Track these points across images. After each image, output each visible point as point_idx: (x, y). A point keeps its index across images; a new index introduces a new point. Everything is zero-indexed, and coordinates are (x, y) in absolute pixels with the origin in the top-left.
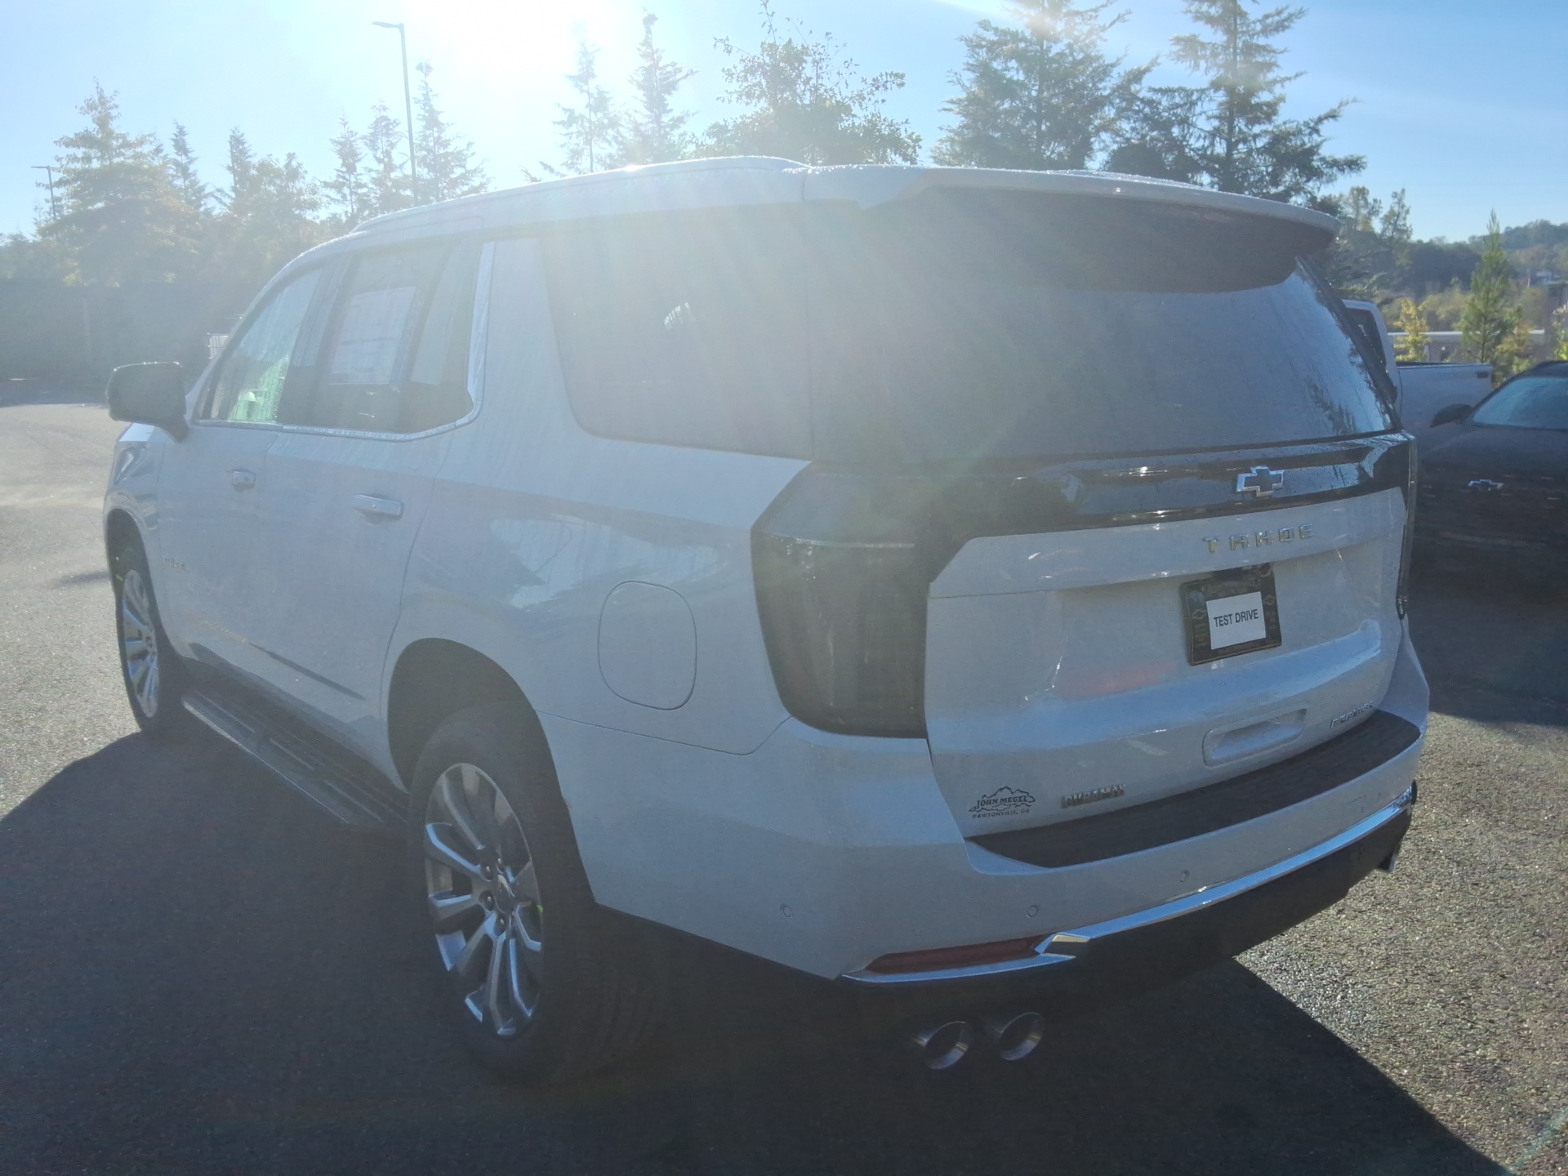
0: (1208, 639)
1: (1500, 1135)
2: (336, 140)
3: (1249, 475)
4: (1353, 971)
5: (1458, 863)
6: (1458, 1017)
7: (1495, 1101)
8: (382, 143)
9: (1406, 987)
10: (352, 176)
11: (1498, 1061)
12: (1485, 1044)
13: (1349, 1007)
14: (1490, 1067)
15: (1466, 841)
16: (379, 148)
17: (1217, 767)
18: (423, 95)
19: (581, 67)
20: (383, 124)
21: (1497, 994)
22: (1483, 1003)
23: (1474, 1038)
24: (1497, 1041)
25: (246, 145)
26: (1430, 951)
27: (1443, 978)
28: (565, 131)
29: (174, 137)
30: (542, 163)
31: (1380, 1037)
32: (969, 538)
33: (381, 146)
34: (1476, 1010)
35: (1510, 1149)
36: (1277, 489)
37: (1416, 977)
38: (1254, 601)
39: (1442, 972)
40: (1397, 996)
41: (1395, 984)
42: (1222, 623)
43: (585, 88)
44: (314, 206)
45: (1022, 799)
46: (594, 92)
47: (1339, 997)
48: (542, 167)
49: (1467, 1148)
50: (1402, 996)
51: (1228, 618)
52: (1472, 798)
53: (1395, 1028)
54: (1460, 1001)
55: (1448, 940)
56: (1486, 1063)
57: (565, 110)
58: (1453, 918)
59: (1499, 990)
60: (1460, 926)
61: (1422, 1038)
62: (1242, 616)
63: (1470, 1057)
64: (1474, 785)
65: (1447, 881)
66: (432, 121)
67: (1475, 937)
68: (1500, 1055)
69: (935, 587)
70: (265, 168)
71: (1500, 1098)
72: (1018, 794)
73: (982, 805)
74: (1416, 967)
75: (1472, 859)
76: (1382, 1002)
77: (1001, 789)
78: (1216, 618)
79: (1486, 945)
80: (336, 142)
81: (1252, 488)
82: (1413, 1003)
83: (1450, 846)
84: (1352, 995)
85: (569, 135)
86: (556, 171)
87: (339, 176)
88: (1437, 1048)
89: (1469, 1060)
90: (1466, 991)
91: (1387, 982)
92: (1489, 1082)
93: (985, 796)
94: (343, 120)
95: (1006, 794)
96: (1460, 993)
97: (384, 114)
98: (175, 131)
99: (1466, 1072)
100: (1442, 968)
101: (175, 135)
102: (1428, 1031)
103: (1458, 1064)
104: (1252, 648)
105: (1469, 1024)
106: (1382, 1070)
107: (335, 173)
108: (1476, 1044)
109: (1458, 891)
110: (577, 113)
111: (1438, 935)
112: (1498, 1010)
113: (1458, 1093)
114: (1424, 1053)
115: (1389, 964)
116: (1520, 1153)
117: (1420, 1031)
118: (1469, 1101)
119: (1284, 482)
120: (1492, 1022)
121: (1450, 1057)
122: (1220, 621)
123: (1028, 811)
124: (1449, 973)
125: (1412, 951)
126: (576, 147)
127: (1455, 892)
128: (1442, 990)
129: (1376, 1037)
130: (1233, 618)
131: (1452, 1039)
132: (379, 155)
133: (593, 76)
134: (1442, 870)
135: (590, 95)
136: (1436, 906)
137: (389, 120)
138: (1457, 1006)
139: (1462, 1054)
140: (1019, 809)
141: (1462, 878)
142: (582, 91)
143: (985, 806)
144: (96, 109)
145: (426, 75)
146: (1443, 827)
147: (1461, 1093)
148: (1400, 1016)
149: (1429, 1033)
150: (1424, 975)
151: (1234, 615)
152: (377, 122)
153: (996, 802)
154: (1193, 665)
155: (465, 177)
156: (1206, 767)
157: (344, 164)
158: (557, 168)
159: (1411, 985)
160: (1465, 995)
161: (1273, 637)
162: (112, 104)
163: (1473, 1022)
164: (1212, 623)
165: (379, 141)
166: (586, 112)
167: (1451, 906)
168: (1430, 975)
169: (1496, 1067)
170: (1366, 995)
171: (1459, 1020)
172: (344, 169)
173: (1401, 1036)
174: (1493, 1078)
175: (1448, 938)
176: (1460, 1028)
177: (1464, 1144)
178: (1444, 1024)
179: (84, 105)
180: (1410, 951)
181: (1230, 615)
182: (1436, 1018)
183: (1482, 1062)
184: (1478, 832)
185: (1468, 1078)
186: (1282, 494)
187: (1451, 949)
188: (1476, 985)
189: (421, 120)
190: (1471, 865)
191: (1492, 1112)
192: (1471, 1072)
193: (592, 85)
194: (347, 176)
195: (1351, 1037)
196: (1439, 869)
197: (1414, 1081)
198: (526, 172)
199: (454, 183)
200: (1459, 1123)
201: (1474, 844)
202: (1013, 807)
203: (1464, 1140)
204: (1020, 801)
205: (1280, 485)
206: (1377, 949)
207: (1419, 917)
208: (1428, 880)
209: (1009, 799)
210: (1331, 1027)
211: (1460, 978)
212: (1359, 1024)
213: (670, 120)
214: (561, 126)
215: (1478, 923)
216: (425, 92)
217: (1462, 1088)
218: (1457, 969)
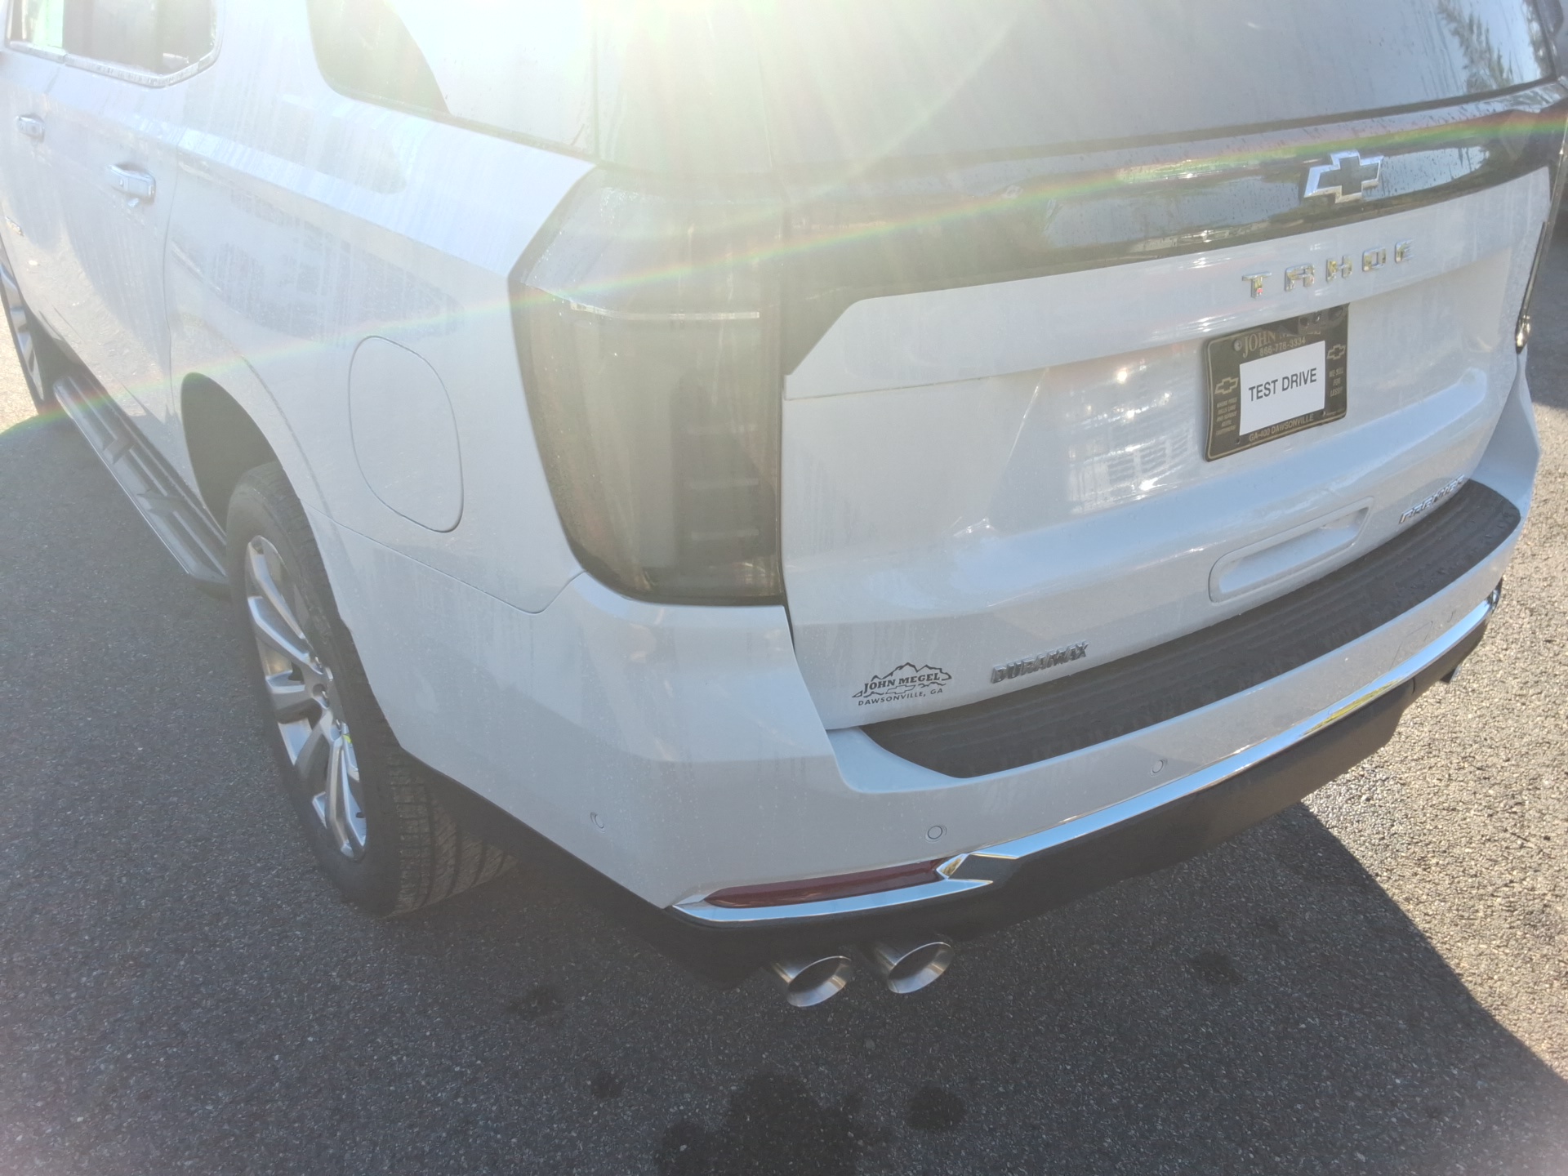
0: (1236, 420)
1: (1539, 1006)
3: (1326, 168)
4: (1386, 762)
5: (1532, 611)
6: (1506, 831)
7: (1538, 956)
9: (1448, 786)
11: (1549, 897)
12: (1536, 871)
13: (1374, 812)
14: (1537, 905)
15: (1545, 579)
17: (1229, 601)
21: (1558, 800)
22: (1540, 811)
23: (1523, 862)
24: (1550, 866)
26: (1483, 735)
27: (1495, 774)
31: (1407, 858)
32: (852, 301)
34: (1529, 821)
35: (1549, 1027)
36: (1370, 188)
37: (1462, 772)
38: (1313, 356)
39: (1494, 765)
40: (1434, 798)
41: (1435, 781)
42: (1260, 394)
45: (933, 677)
47: (1364, 797)
49: (1496, 1024)
50: (1441, 800)
51: (1271, 387)
52: (1559, 521)
53: (1427, 845)
54: (1512, 807)
55: (1506, 720)
56: (1534, 899)
58: (1517, 688)
59: (1561, 793)
60: (1523, 700)
61: (1459, 861)
62: (1293, 380)
63: (1515, 890)
64: (1562, 502)
65: (1516, 636)
67: (1540, 716)
68: (1553, 887)
69: (794, 382)
71: (1545, 952)
72: (926, 672)
73: (871, 688)
74: (1463, 758)
75: (1548, 607)
76: (1416, 807)
77: (901, 667)
78: (1252, 389)
79: (1552, 727)
81: (1330, 190)
82: (1454, 809)
83: (1525, 587)
84: (1380, 796)
88: (1476, 876)
89: (1514, 895)
90: (1521, 793)
91: (1425, 778)
92: (1534, 926)
93: (876, 677)
95: (908, 672)
96: (1513, 797)
99: (1508, 911)
100: (1495, 760)
102: (1467, 850)
103: (1499, 900)
104: (1301, 425)
105: (1519, 842)
106: (1404, 907)
108: (1524, 870)
109: (1527, 651)
111: (1496, 712)
112: (1556, 822)
113: (1494, 942)
114: (1459, 882)
115: (1431, 753)
116: (1561, 1034)
117: (1457, 851)
118: (1507, 954)
119: (1381, 175)
120: (1547, 838)
121: (1490, 889)
122: (1258, 392)
123: (941, 690)
124: (1502, 767)
125: (1462, 735)
127: (1523, 652)
128: (1491, 792)
129: (1402, 857)
130: (1279, 385)
131: (1496, 862)
134: (1511, 621)
136: (1498, 671)
138: (1507, 815)
139: (1506, 885)
140: (926, 690)
141: (1534, 633)
143: (875, 690)
146: (1519, 560)
147: (1498, 942)
148: (1436, 827)
149: (1468, 853)
150: (1472, 769)
151: (1280, 381)
153: (893, 684)
154: (1209, 460)
156: (1213, 604)
159: (1454, 783)
160: (1519, 799)
161: (1336, 405)
163: (1525, 839)
164: (1245, 394)
167: (1516, 672)
168: (1478, 769)
169: (1545, 906)
170: (1397, 796)
171: (1508, 835)
173: (1433, 857)
174: (1540, 921)
175: (1507, 717)
176: (1507, 848)
177: (1491, 1017)
178: (1489, 840)
180: (1458, 735)
181: (1274, 382)
182: (1479, 831)
183: (1529, 897)
184: (1560, 568)
185: (1509, 920)
186: (1376, 195)
187: (1509, 733)
188: (1534, 782)
190: (1546, 615)
191: (1533, 971)
192: (1513, 912)
195: (1372, 857)
196: (1508, 619)
197: (1442, 922)
200: (1491, 987)
201: (1554, 584)
202: (918, 689)
203: (1493, 1013)
204: (928, 680)
205: (1374, 182)
206: (1419, 730)
207: (1475, 686)
208: (1493, 634)
209: (912, 678)
210: (1347, 841)
211: (1515, 775)
212: (1383, 838)
215: (1546, 697)
217: (1500, 935)
218: (1513, 762)
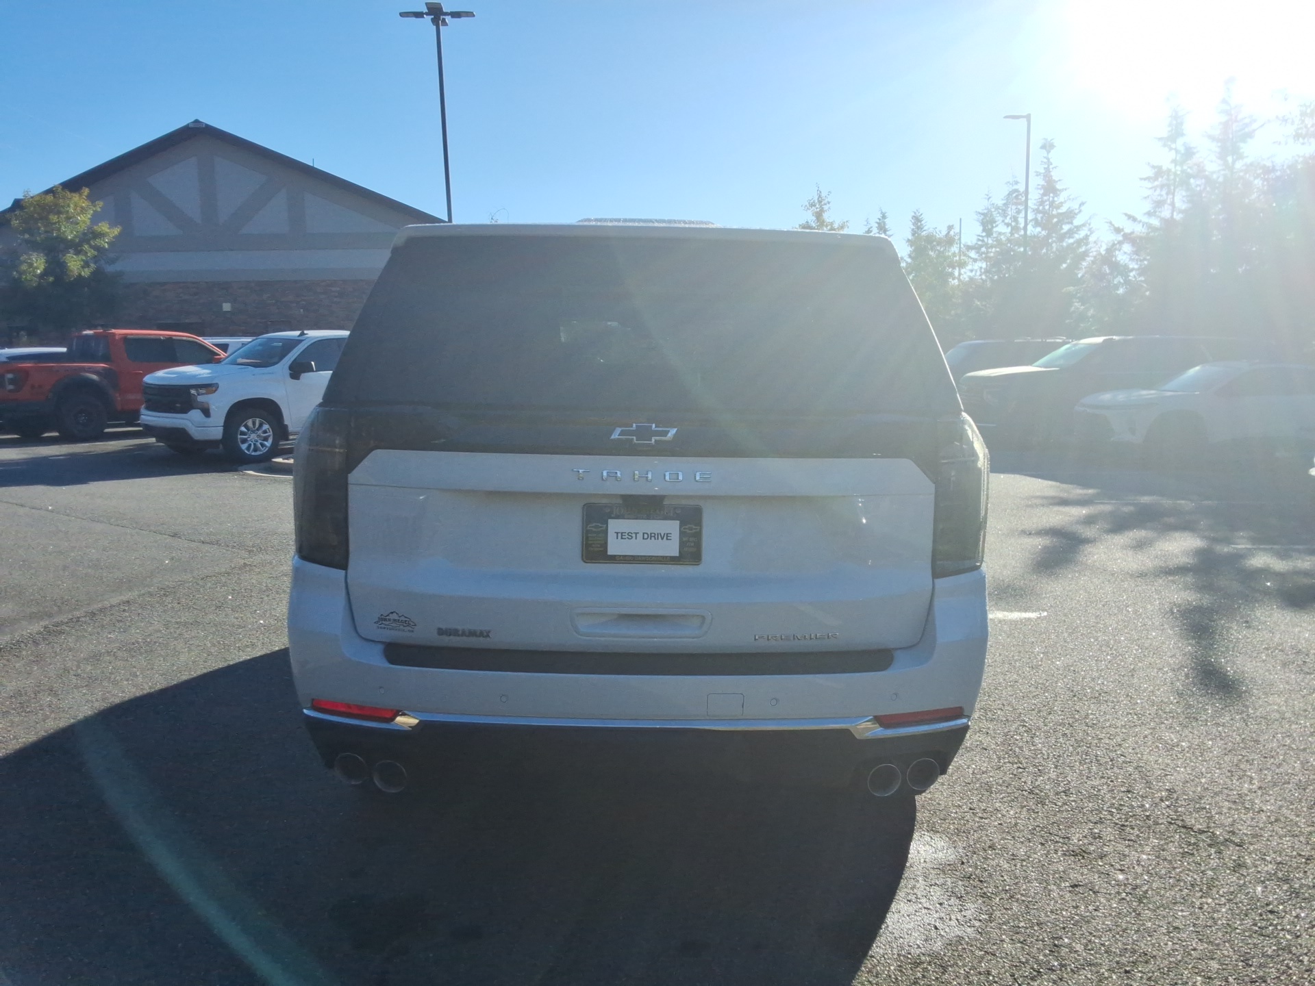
0: (604, 546)
2: (980, 211)
8: (1011, 211)
10: (990, 239)
16: (1009, 215)
18: (1045, 168)
19: (1170, 129)
20: (1014, 195)
25: (923, 222)
28: (1150, 185)
29: (878, 221)
30: (1126, 214)
33: (1010, 213)
38: (668, 527)
42: (624, 537)
43: (1173, 146)
44: (962, 265)
45: (407, 623)
46: (1182, 149)
48: (1126, 218)
51: (633, 535)
57: (1153, 167)
66: (1050, 188)
70: (930, 239)
77: (392, 613)
78: (617, 533)
80: (979, 213)
85: (1155, 188)
86: (1139, 219)
87: (979, 240)
93: (382, 615)
94: (988, 195)
95: (396, 616)
97: (1015, 187)
98: (880, 216)
101: (879, 219)
104: (660, 561)
107: (976, 238)
110: (1164, 168)
122: (622, 536)
123: (411, 631)
126: (1159, 198)
130: (640, 536)
132: (1008, 220)
133: (1182, 135)
135: (1177, 151)
137: (1019, 191)
140: (405, 629)
142: (1171, 149)
143: (383, 622)
144: (815, 206)
145: (1048, 152)
151: (641, 534)
152: (1010, 194)
154: (586, 562)
155: (1070, 233)
156: (578, 636)
157: (984, 230)
158: (1139, 217)
161: (690, 556)
162: (826, 201)
164: (611, 535)
165: (1009, 209)
166: (1172, 167)
172: (984, 234)
179: (807, 204)
181: (636, 534)
189: (1040, 189)
193: (1180, 144)
194: (986, 239)
198: (1111, 223)
199: (1062, 238)
202: (401, 626)
204: (405, 623)
209: (398, 620)
213: (1243, 166)
214: (1147, 181)
216: (1046, 166)
